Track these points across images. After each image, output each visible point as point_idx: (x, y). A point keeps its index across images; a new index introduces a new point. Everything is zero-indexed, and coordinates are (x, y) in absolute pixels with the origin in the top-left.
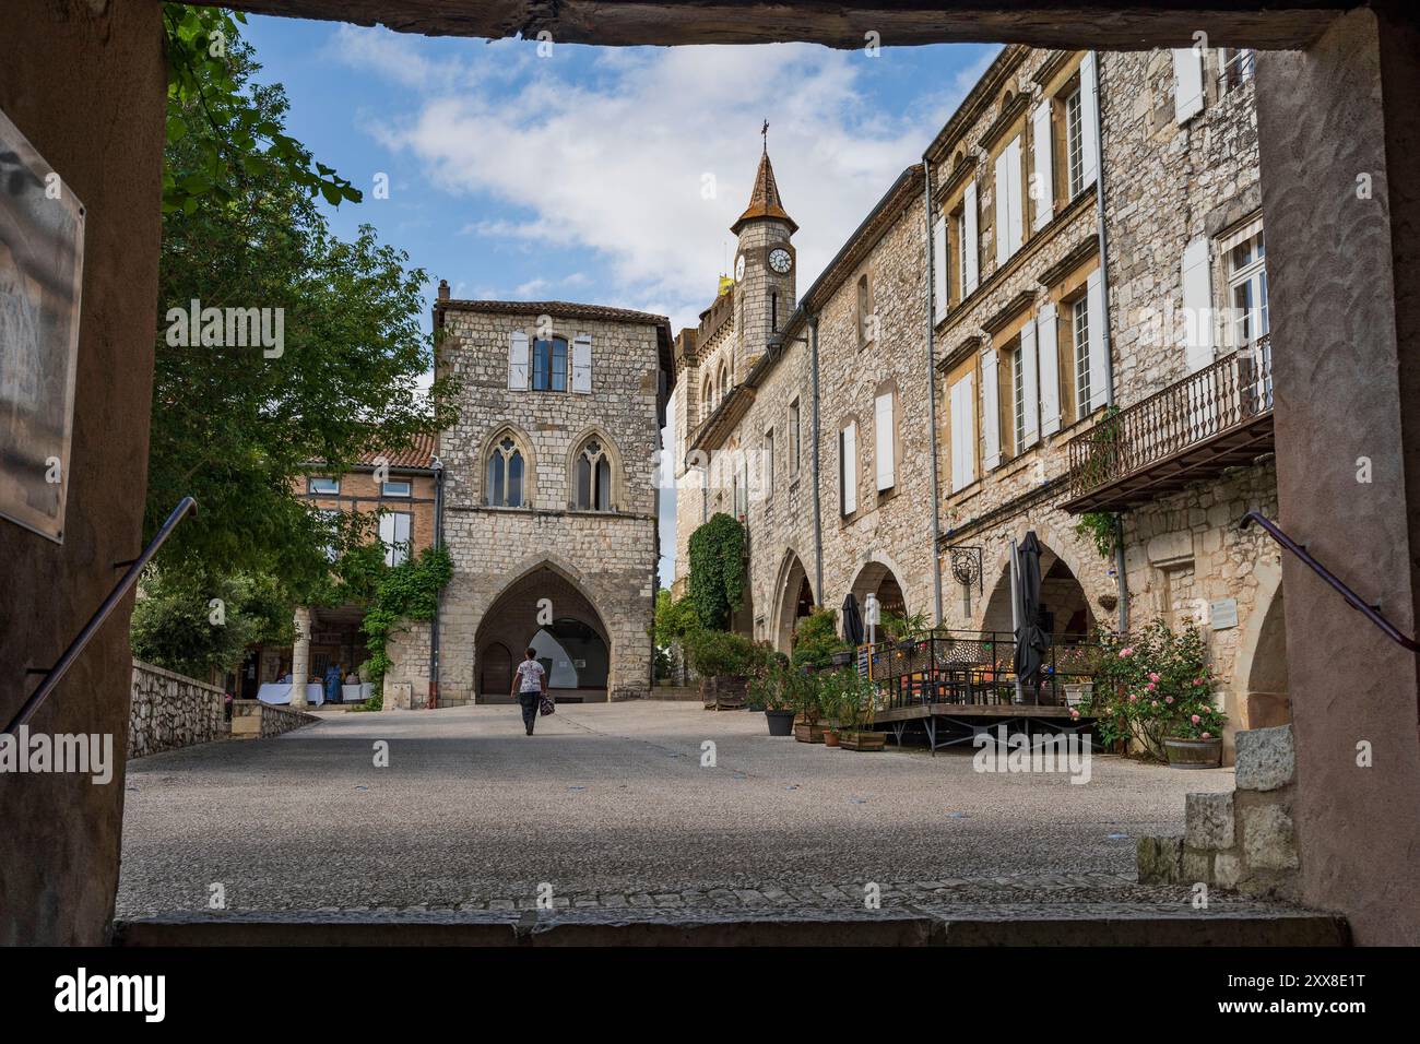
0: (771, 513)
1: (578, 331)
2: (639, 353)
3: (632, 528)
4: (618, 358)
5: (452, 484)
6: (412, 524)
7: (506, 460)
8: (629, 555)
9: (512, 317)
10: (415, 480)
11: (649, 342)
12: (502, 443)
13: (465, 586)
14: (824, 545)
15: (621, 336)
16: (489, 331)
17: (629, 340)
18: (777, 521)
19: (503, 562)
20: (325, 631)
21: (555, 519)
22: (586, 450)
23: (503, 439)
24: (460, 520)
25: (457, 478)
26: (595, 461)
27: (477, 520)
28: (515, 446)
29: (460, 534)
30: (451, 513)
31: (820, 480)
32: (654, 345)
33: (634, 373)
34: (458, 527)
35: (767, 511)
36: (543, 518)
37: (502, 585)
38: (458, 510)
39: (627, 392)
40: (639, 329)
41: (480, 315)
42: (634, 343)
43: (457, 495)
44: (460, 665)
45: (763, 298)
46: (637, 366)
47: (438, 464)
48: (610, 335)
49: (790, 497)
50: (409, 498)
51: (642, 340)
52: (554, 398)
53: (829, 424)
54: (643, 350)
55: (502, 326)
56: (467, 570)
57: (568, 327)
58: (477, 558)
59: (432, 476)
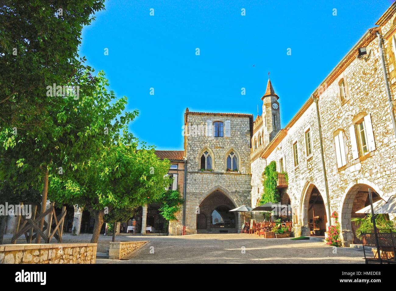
0: (298, 170)
1: (226, 119)
2: (245, 125)
3: (244, 177)
4: (239, 127)
5: (190, 165)
6: (178, 177)
7: (206, 158)
8: (244, 186)
9: (207, 116)
10: (179, 164)
11: (247, 122)
12: (205, 153)
13: (194, 196)
14: (328, 179)
15: (239, 121)
16: (200, 120)
17: (241, 122)
18: (301, 172)
19: (205, 189)
20: (152, 210)
21: (221, 175)
22: (230, 154)
23: (205, 151)
24: (192, 176)
25: (191, 163)
26: (233, 157)
27: (197, 176)
28: (209, 154)
29: (192, 180)
30: (189, 174)
31: (324, 155)
32: (249, 123)
33: (243, 131)
34: (191, 178)
35: (295, 170)
36: (217, 175)
37: (205, 196)
38: (191, 173)
39: (241, 137)
40: (244, 118)
41: (198, 116)
42: (243, 122)
43: (191, 168)
44: (192, 222)
45: (271, 116)
46: (244, 129)
47: (186, 159)
48: (236, 120)
49: (307, 163)
50: (177, 169)
51: (245, 122)
52: (220, 139)
53: (327, 135)
54: (246, 124)
55: (204, 118)
56: (194, 191)
57: (223, 118)
58: (197, 188)
59: (184, 163)
